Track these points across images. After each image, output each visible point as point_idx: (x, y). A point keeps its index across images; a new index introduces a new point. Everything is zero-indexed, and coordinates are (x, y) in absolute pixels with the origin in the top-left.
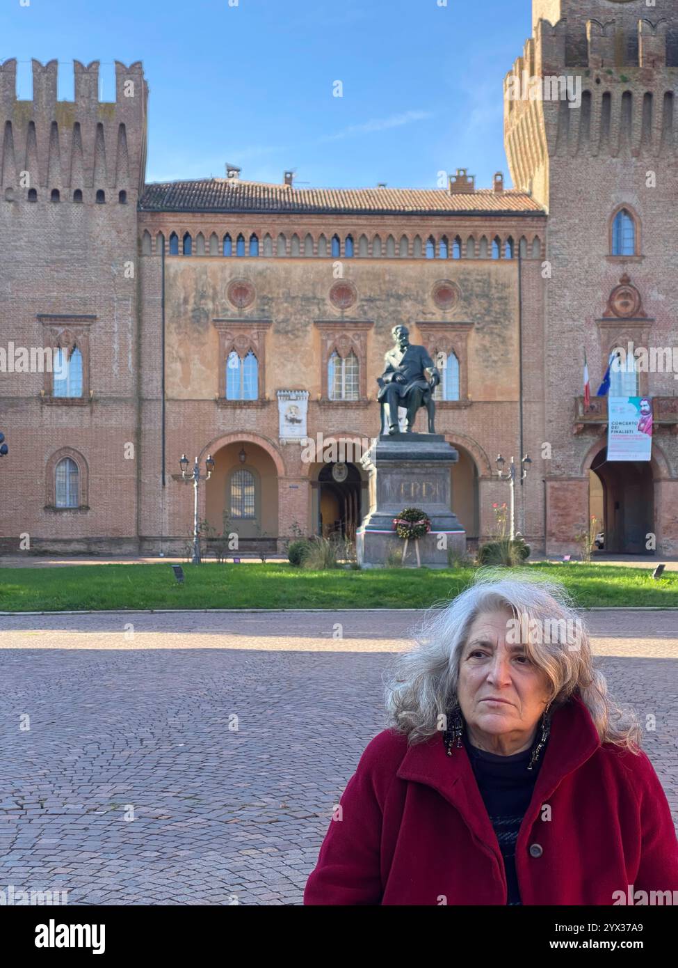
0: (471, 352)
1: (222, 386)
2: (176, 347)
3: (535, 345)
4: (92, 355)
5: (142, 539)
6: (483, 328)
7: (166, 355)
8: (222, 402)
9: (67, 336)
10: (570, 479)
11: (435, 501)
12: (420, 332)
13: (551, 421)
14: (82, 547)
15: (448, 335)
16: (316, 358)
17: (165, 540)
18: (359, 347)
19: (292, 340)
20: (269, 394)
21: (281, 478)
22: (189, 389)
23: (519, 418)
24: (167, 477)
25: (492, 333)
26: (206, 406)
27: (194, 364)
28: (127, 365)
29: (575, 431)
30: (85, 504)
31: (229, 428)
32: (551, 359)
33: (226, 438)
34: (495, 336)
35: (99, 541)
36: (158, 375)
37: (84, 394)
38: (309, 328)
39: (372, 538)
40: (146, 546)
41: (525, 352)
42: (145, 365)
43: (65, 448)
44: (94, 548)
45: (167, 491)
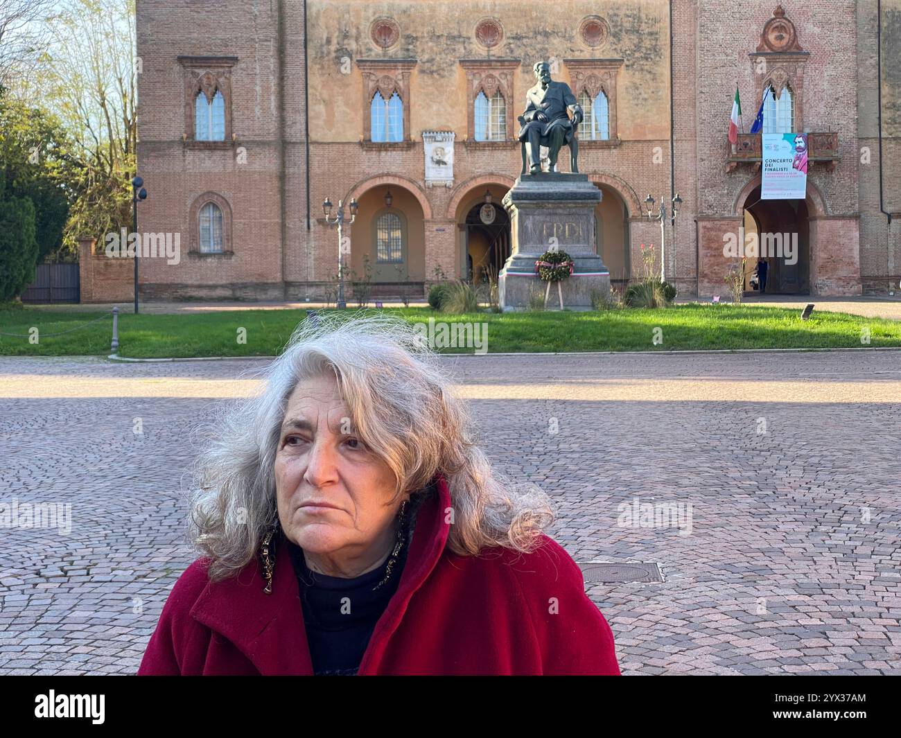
0: (621, 90)
1: (367, 128)
2: (319, 88)
3: (686, 81)
4: (234, 98)
5: (287, 285)
6: (633, 65)
7: (309, 97)
8: (367, 144)
9: (208, 78)
10: (723, 219)
11: (578, 242)
12: (568, 70)
13: (703, 160)
14: (228, 293)
15: (596, 72)
16: (462, 98)
17: (311, 285)
18: (506, 87)
19: (437, 80)
20: (415, 136)
21: (428, 221)
22: (333, 131)
23: (670, 158)
24: (312, 221)
25: (642, 70)
26: (350, 148)
27: (338, 106)
28: (270, 108)
29: (728, 170)
30: (230, 249)
31: (374, 171)
32: (703, 95)
33: (371, 181)
34: (645, 72)
35: (245, 286)
36: (301, 118)
37: (226, 137)
38: (454, 68)
39: (514, 281)
40: (292, 291)
41: (676, 89)
42: (288, 107)
43: (209, 192)
44: (239, 294)
45: (312, 235)
